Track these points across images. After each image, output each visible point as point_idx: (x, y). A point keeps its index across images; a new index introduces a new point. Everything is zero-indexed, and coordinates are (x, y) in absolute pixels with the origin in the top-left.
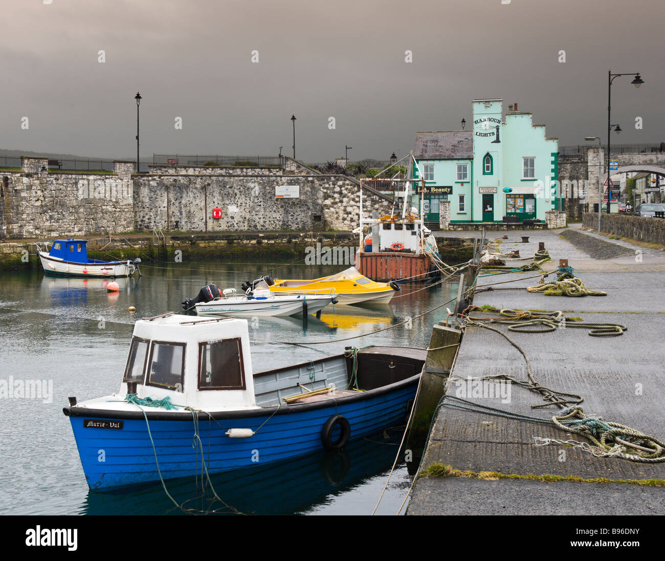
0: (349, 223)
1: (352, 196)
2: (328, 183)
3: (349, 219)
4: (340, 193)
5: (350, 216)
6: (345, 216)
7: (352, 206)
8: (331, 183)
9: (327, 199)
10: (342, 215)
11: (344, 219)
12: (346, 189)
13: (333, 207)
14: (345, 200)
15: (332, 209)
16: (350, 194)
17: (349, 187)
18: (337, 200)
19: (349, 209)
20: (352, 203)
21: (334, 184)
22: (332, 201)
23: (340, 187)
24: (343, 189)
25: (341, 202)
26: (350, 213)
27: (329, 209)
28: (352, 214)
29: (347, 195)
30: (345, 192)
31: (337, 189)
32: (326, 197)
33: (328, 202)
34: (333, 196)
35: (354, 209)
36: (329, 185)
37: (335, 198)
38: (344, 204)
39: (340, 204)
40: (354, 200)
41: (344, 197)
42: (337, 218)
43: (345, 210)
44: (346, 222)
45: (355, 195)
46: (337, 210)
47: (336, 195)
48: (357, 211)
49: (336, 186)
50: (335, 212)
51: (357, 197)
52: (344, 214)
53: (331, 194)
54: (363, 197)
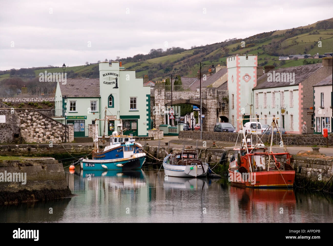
0: (37, 138)
1: (39, 122)
2: (23, 113)
3: (37, 136)
4: (31, 120)
5: (38, 134)
6: (35, 134)
7: (39, 128)
8: (25, 113)
9: (23, 124)
10: (32, 133)
11: (34, 136)
12: (35, 117)
13: (26, 129)
14: (35, 124)
15: (26, 130)
16: (38, 121)
17: (37, 116)
18: (29, 124)
19: (37, 130)
20: (39, 126)
21: (27, 114)
22: (26, 125)
23: (31, 116)
24: (33, 117)
25: (32, 125)
26: (38, 132)
27: (24, 130)
28: (39, 132)
29: (35, 121)
30: (34, 119)
31: (30, 117)
32: (22, 122)
33: (23, 125)
34: (27, 122)
35: (40, 130)
36: (24, 115)
37: (28, 123)
38: (34, 127)
39: (31, 127)
40: (40, 124)
41: (34, 122)
42: (29, 136)
43: (34, 131)
44: (35, 138)
45: (41, 121)
46: (30, 130)
47: (29, 121)
48: (42, 131)
49: (28, 115)
50: (28, 132)
51: (43, 122)
52: (34, 133)
53: (26, 121)
54: (46, 122)
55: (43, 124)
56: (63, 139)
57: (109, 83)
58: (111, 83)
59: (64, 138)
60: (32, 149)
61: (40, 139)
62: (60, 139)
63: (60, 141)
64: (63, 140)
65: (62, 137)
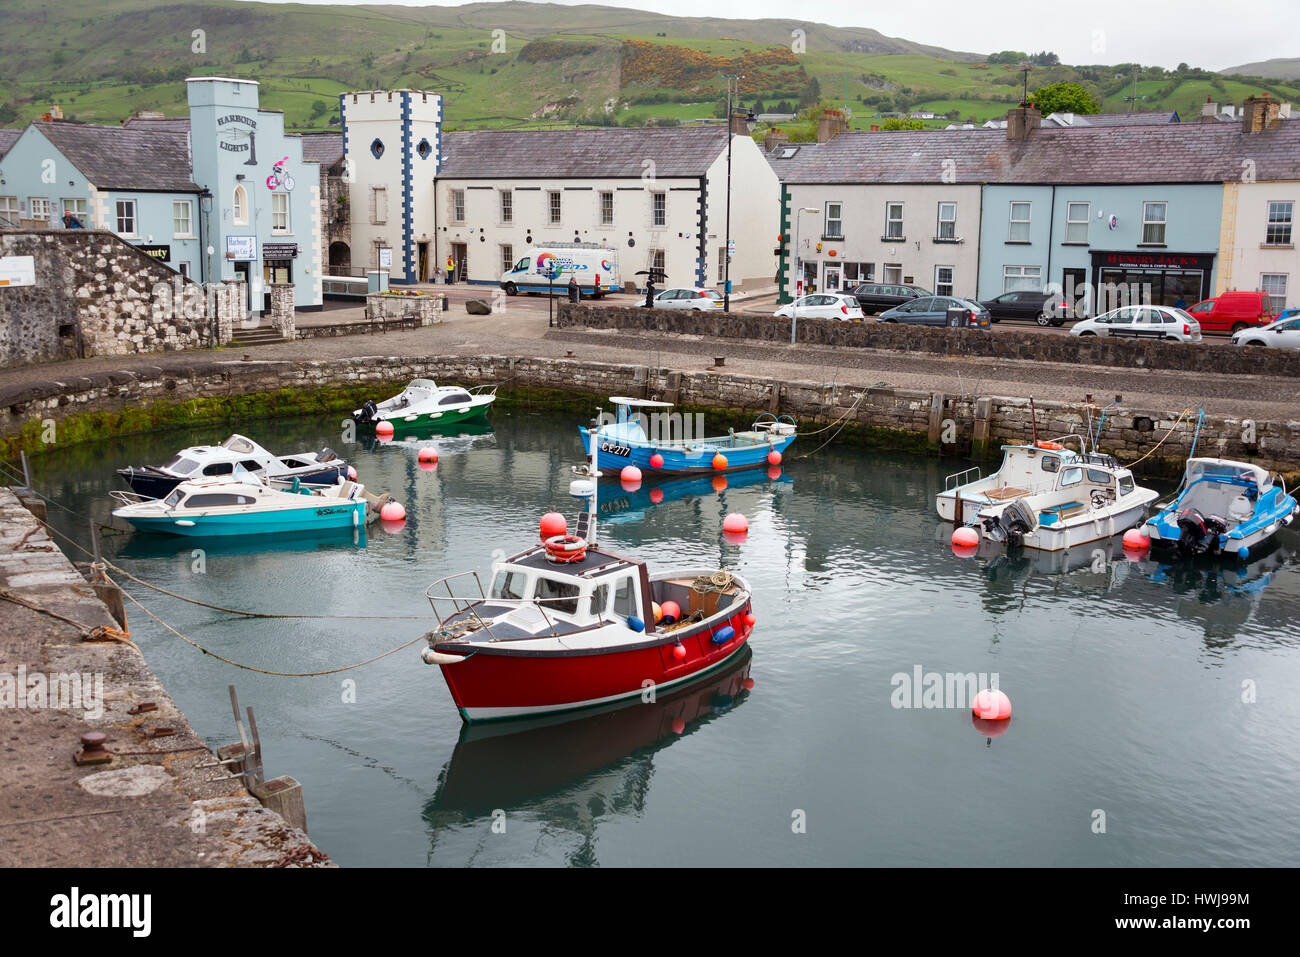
0: (128, 336)
1: (132, 278)
2: (82, 249)
3: (127, 328)
4: (107, 271)
5: (128, 321)
6: (120, 322)
7: (131, 300)
8: (88, 248)
9: (82, 285)
10: (113, 319)
11: (118, 329)
12: (120, 263)
13: (94, 303)
14: (118, 286)
15: (93, 309)
16: (127, 274)
17: (125, 258)
18: (103, 288)
19: (127, 307)
20: (132, 293)
21: (95, 252)
22: (93, 289)
23: (108, 257)
24: (113, 261)
25: (111, 291)
26: (129, 316)
27: (86, 308)
28: (133, 316)
29: (120, 275)
30: (116, 269)
31: (101, 262)
32: (81, 280)
33: (85, 292)
34: (93, 280)
35: (136, 307)
36: (86, 253)
37: (97, 284)
38: (118, 296)
39: (107, 297)
40: (134, 286)
41: (117, 280)
42: (104, 328)
43: (118, 310)
44: (122, 335)
45: (137, 275)
46: (104, 309)
47: (100, 277)
48: (143, 310)
49: (99, 256)
50: (98, 314)
51: (142, 279)
52: (117, 318)
53: (90, 274)
54: (152, 279)
55: (142, 285)
56: (201, 336)
57: (235, 148)
58: (240, 149)
59: (206, 332)
60: (179, 382)
61: (138, 339)
62: (194, 334)
63: (193, 341)
64: (202, 340)
65: (199, 329)
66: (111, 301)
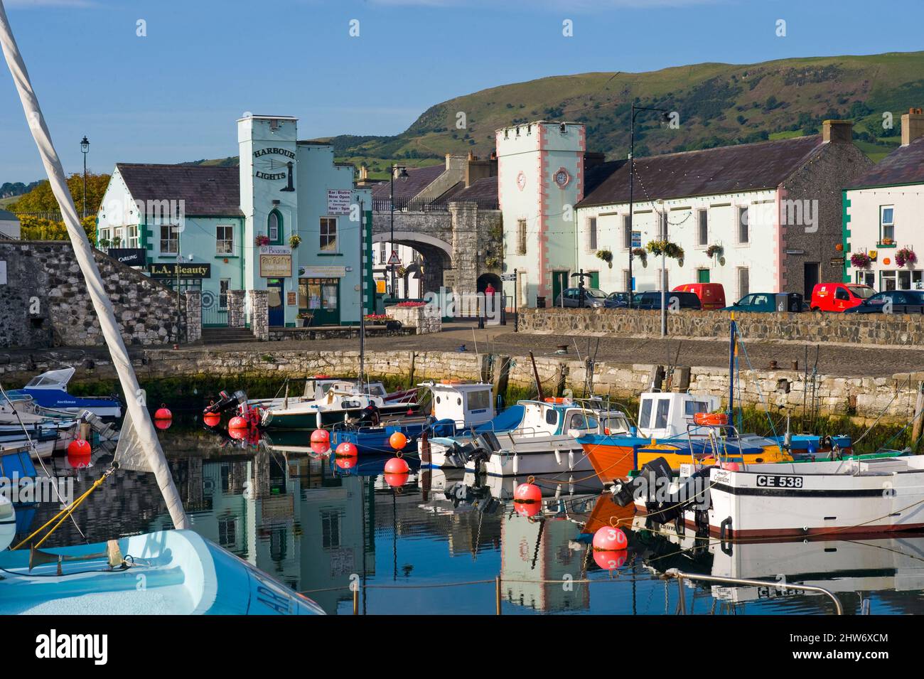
2: (56, 256)
4: (80, 275)
6: (90, 318)
8: (62, 256)
9: (56, 287)
10: (83, 315)
11: (88, 324)
13: (65, 302)
15: (65, 306)
18: (75, 289)
21: (68, 259)
22: (65, 290)
25: (82, 292)
27: (59, 305)
31: (75, 268)
32: (54, 282)
33: (57, 292)
34: (66, 282)
36: (60, 260)
37: (71, 285)
38: (88, 296)
39: (79, 297)
42: (75, 323)
43: (89, 308)
44: (91, 329)
45: (108, 279)
46: (75, 307)
47: (72, 280)
49: (72, 263)
50: (70, 311)
51: (113, 282)
52: (88, 314)
53: (64, 278)
54: (123, 283)
55: (112, 287)
56: (170, 333)
57: (271, 177)
58: (276, 177)
59: (174, 330)
62: (163, 331)
63: (162, 338)
64: (170, 336)
65: (168, 327)
66: (82, 300)
